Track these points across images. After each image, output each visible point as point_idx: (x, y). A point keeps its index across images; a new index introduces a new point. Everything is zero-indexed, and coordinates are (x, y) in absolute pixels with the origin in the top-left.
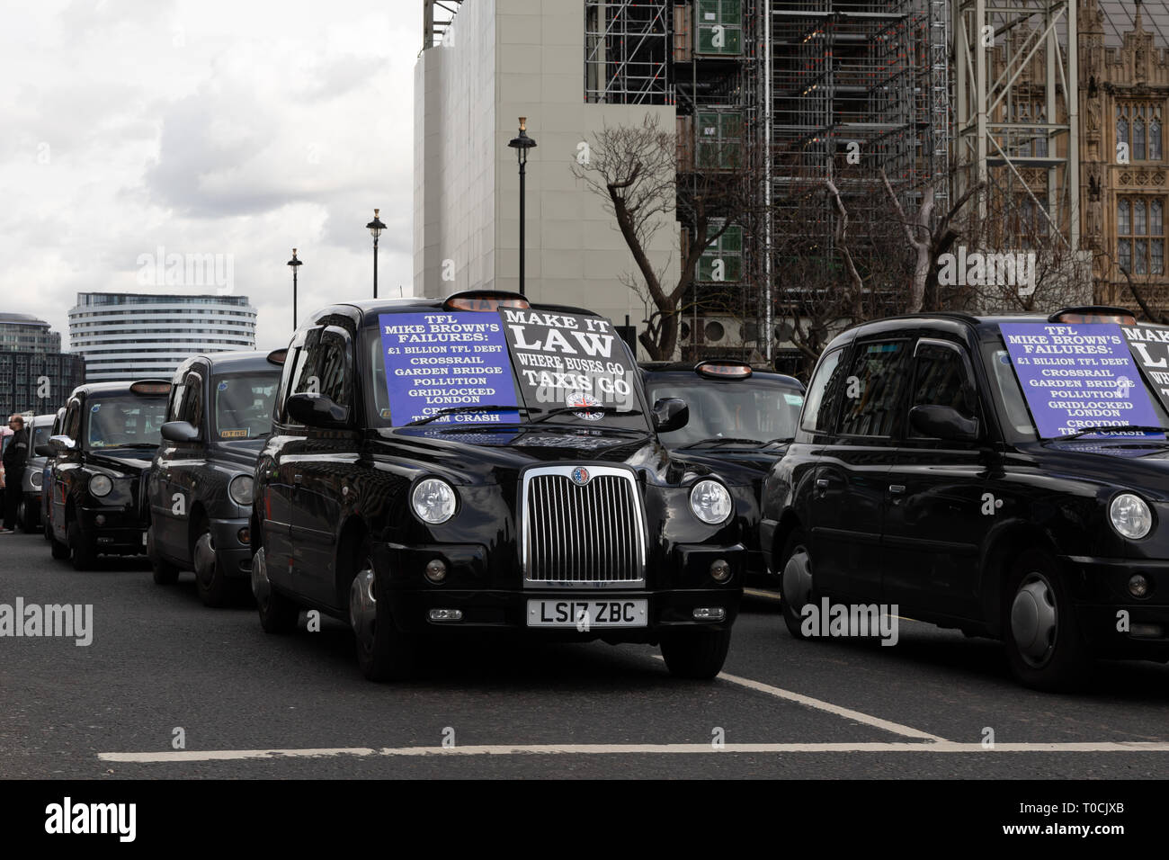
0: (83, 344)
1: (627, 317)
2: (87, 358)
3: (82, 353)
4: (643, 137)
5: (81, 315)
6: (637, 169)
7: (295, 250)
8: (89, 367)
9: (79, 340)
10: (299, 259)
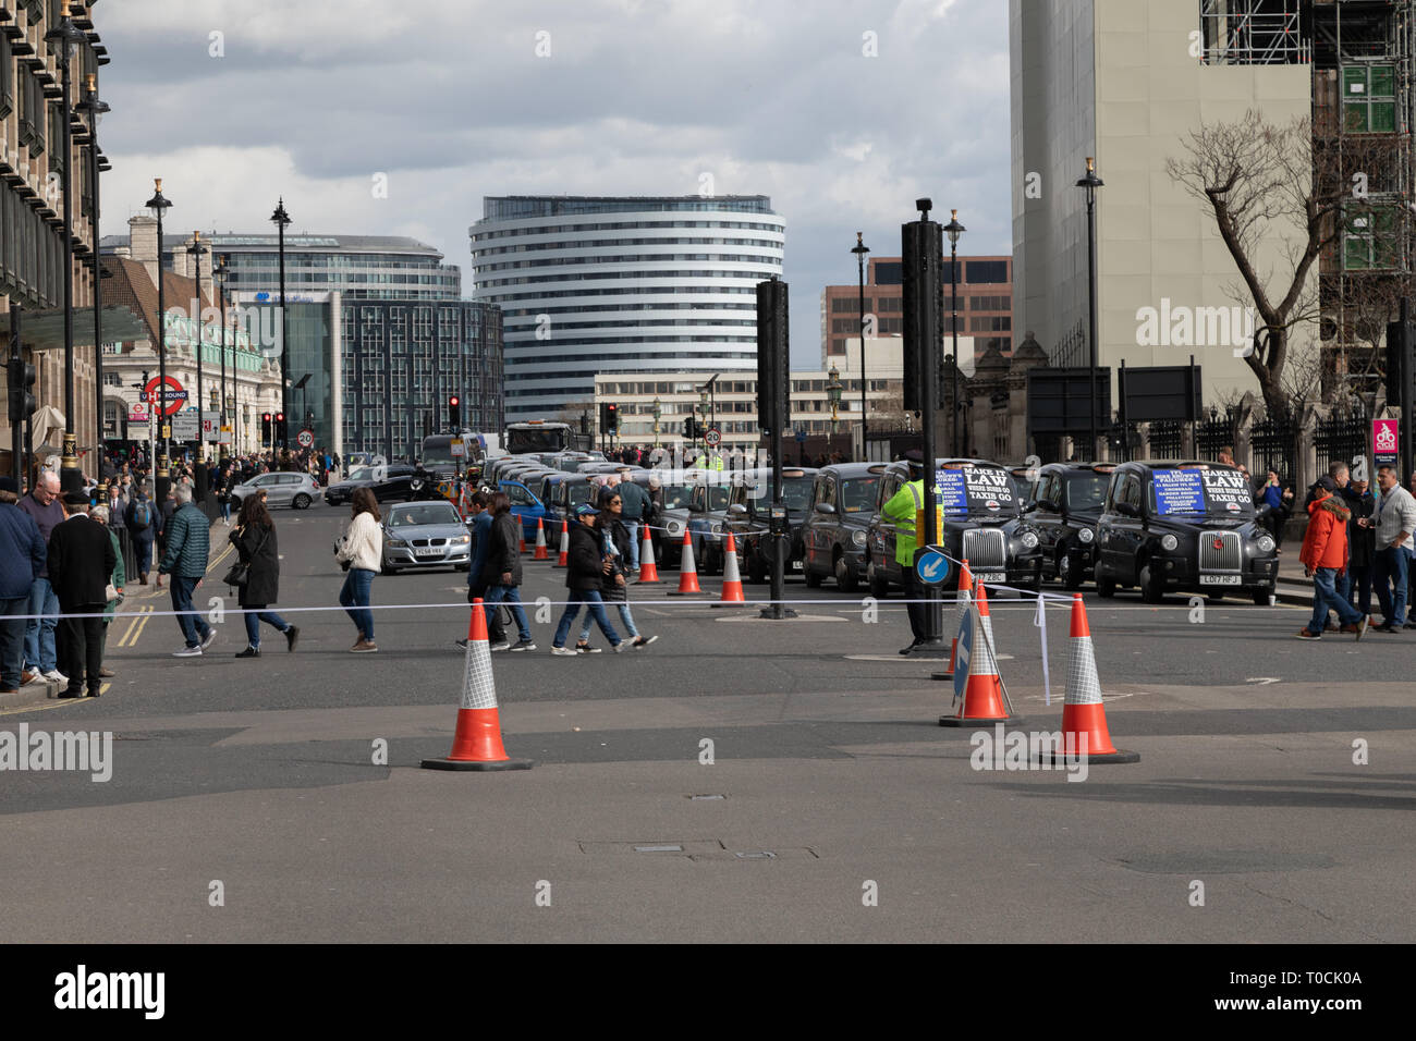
0: (495, 283)
1: (1192, 357)
2: (505, 306)
3: (493, 298)
4: (1244, 136)
5: (491, 235)
6: (1236, 174)
7: (860, 234)
8: (508, 321)
9: (491, 276)
10: (865, 245)
